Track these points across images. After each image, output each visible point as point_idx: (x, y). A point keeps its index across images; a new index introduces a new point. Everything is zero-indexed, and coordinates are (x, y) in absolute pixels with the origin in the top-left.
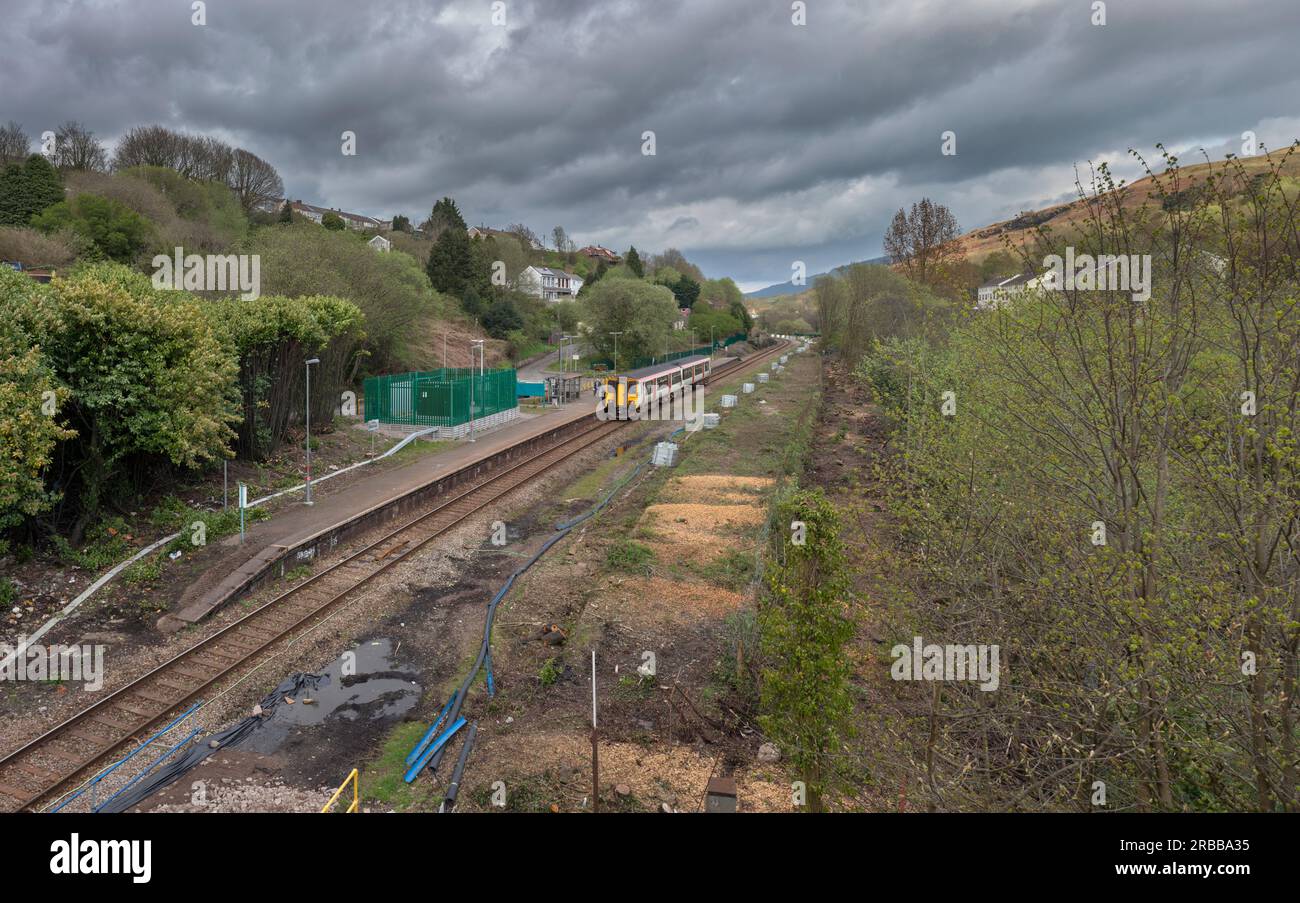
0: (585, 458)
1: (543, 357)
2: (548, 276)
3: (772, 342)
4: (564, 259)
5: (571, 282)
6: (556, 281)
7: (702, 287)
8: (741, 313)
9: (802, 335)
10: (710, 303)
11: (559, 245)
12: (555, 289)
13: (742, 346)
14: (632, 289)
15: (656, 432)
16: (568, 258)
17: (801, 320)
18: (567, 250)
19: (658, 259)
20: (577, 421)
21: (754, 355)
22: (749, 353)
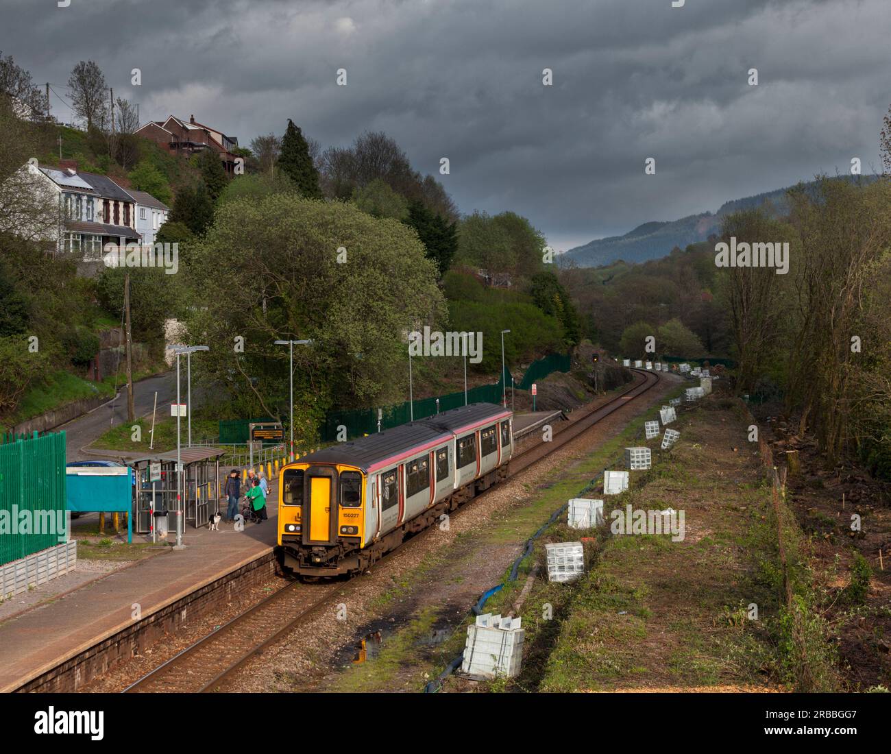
0: (283, 668)
1: (82, 414)
2: (77, 193)
3: (626, 376)
4: (104, 151)
5: (136, 210)
6: (99, 205)
7: (461, 234)
8: (557, 298)
9: (682, 361)
10: (481, 273)
11: (88, 112)
12: (93, 227)
13: (561, 384)
14: (323, 225)
15: (435, 597)
16: (114, 149)
17: (676, 323)
18: (113, 126)
19: (341, 160)
20: (234, 576)
21: (591, 406)
22: (579, 401)
